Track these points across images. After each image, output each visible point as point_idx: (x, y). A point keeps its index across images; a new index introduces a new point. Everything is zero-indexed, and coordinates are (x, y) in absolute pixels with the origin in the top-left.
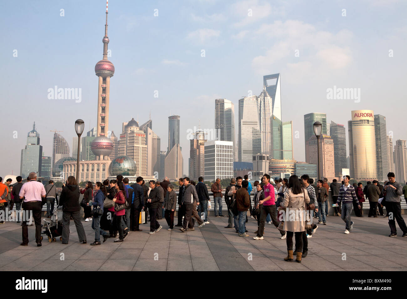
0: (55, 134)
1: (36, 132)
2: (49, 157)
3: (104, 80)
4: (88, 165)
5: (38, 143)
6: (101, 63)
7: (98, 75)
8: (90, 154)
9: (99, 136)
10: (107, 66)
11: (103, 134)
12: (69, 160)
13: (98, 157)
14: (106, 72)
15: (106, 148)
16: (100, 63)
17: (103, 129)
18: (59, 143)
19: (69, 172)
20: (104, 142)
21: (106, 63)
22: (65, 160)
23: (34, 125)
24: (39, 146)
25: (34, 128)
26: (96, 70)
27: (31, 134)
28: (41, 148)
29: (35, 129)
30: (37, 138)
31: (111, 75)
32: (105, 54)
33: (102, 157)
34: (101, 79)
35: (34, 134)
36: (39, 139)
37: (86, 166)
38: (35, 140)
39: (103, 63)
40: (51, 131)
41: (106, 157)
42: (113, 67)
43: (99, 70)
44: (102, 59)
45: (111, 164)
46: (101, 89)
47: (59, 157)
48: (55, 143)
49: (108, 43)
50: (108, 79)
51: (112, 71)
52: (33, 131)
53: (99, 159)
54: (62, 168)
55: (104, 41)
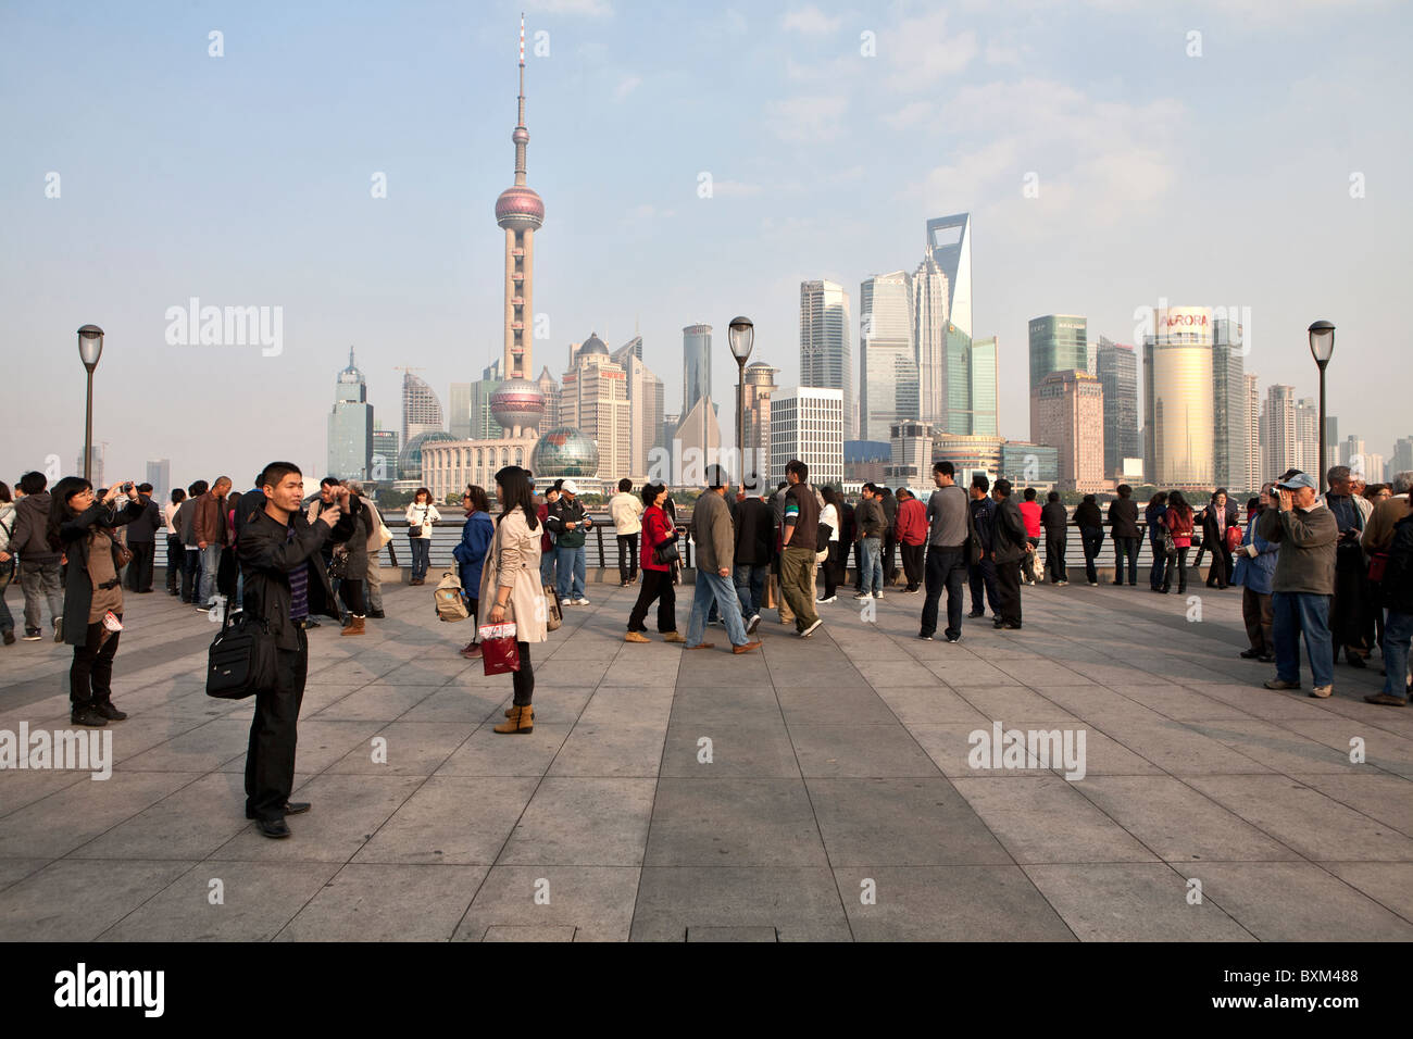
0: (407, 375)
1: (357, 370)
2: (393, 433)
3: (520, 236)
4: (480, 450)
5: (363, 399)
6: (511, 195)
7: (504, 224)
8: (491, 424)
9: (509, 378)
10: (524, 203)
11: (519, 373)
12: (435, 438)
13: (508, 431)
14: (524, 217)
15: (529, 408)
16: (506, 196)
17: (518, 361)
18: (417, 398)
19: (437, 467)
20: (523, 393)
21: (522, 194)
22: (426, 438)
23: (352, 354)
24: (364, 405)
25: (352, 361)
26: (499, 215)
27: (346, 378)
28: (370, 410)
29: (355, 363)
30: (359, 385)
31: (536, 226)
32: (519, 171)
33: (517, 430)
34: (512, 234)
35: (353, 378)
36: (363, 390)
37: (475, 453)
38: (356, 394)
39: (514, 195)
40: (397, 368)
41: (528, 431)
42: (540, 204)
43: (506, 213)
44: (511, 185)
45: (537, 446)
46: (512, 261)
47: (416, 430)
48: (406, 397)
49: (525, 144)
50: (529, 235)
51: (538, 214)
52: (350, 370)
53: (511, 436)
54: (420, 457)
55: (516, 139)
